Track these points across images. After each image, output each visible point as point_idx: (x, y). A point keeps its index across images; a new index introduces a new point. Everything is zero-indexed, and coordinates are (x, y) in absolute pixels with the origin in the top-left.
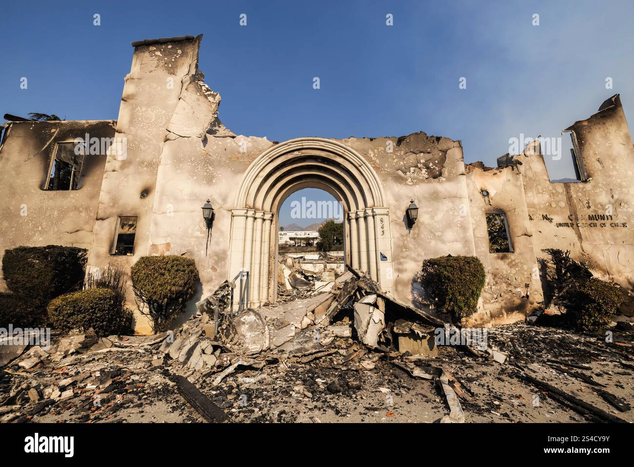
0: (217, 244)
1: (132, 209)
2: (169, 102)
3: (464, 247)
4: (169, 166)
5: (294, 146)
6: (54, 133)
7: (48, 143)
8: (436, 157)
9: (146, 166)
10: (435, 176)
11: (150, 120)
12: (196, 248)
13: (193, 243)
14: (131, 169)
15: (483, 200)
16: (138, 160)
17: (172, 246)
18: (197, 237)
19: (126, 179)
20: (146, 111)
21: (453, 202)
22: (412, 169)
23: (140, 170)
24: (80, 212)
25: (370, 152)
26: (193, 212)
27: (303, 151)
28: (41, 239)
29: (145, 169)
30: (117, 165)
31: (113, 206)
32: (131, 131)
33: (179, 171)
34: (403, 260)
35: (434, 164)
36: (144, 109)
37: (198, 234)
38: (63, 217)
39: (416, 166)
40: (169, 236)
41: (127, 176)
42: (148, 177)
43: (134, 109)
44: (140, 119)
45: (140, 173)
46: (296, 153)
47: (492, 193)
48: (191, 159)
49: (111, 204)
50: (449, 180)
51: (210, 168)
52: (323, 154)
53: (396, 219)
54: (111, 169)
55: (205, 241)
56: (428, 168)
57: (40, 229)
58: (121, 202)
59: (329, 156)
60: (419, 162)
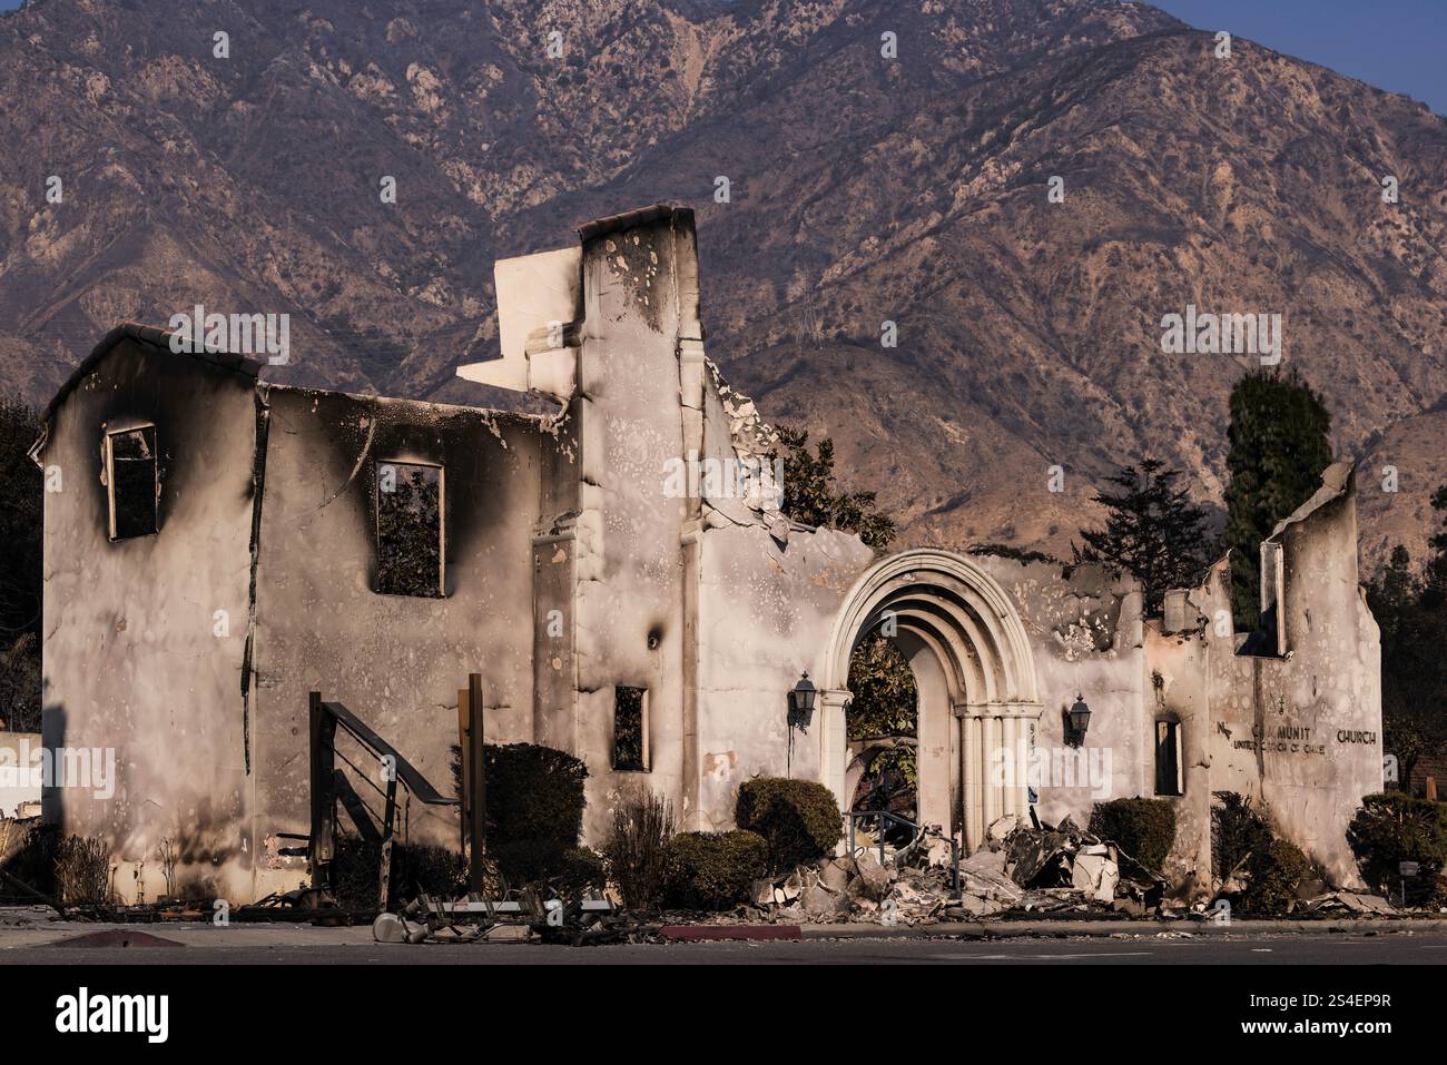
0: (803, 758)
1: (638, 673)
2: (664, 411)
3: (1131, 783)
4: (715, 588)
5: (909, 564)
6: (368, 427)
7: (360, 460)
8: (1107, 607)
9: (649, 574)
10: (1103, 645)
11: (641, 459)
12: (772, 765)
13: (768, 756)
14: (623, 578)
15: (1153, 693)
16: (631, 556)
17: (736, 758)
18: (773, 743)
19: (617, 602)
20: (629, 430)
21: (1122, 700)
22: (1072, 627)
23: (640, 583)
24: (459, 656)
25: (1018, 588)
26: (763, 690)
27: (918, 574)
28: (395, 719)
29: (647, 579)
30: (597, 564)
31: (603, 663)
32: (610, 482)
33: (734, 601)
34: (1054, 802)
35: (1103, 621)
36: (624, 426)
37: (773, 736)
38: (427, 664)
39: (1077, 623)
40: (729, 738)
41: (618, 593)
42: (657, 601)
43: (607, 423)
44: (621, 451)
45: (640, 590)
46: (907, 577)
47: (1168, 679)
48: (751, 575)
49: (600, 658)
50: (1121, 656)
51: (784, 598)
52: (946, 583)
53: (1048, 726)
54: (588, 576)
55: (786, 750)
56: (1093, 628)
57: (387, 694)
58: (617, 654)
59: (955, 587)
60: (1081, 615)
